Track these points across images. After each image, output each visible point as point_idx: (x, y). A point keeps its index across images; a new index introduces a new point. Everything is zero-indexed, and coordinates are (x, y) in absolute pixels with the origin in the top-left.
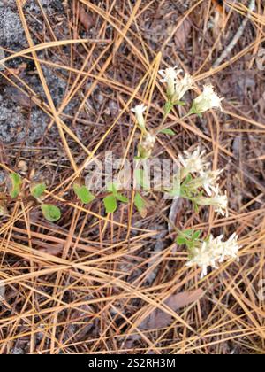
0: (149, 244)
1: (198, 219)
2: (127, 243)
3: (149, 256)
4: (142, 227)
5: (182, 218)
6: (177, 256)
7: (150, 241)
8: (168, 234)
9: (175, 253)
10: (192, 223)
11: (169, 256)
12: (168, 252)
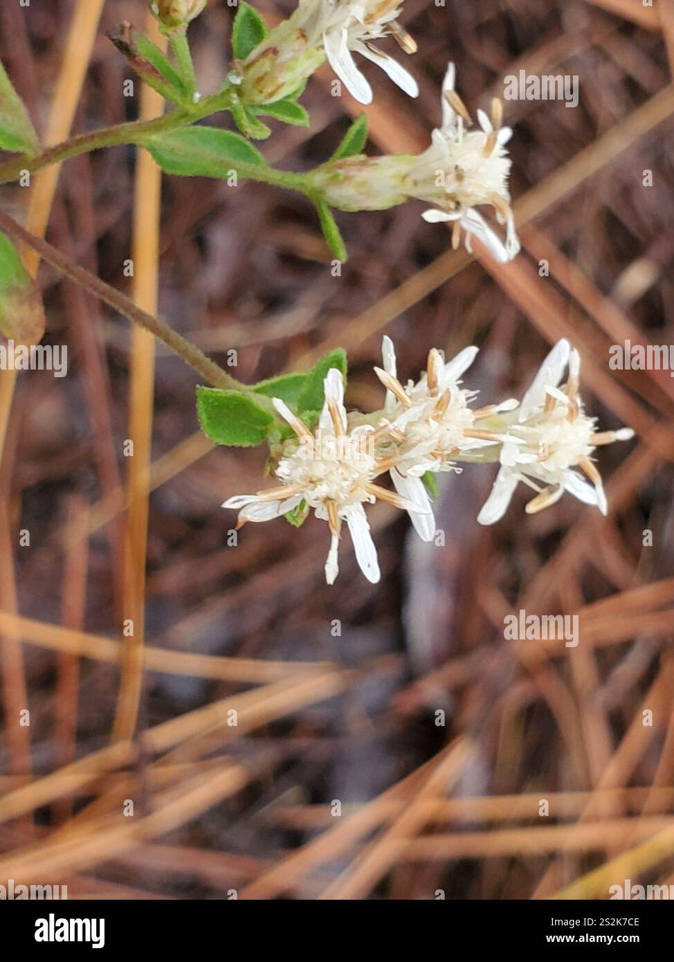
0: (287, 768)
1: (612, 562)
2: (131, 768)
3: (295, 839)
4: (231, 649)
5: (500, 570)
6: (490, 826)
7: (299, 743)
8: (409, 679)
9: (472, 806)
10: (570, 595)
11: (431, 828)
12: (425, 806)
